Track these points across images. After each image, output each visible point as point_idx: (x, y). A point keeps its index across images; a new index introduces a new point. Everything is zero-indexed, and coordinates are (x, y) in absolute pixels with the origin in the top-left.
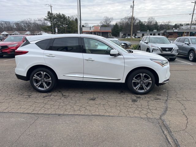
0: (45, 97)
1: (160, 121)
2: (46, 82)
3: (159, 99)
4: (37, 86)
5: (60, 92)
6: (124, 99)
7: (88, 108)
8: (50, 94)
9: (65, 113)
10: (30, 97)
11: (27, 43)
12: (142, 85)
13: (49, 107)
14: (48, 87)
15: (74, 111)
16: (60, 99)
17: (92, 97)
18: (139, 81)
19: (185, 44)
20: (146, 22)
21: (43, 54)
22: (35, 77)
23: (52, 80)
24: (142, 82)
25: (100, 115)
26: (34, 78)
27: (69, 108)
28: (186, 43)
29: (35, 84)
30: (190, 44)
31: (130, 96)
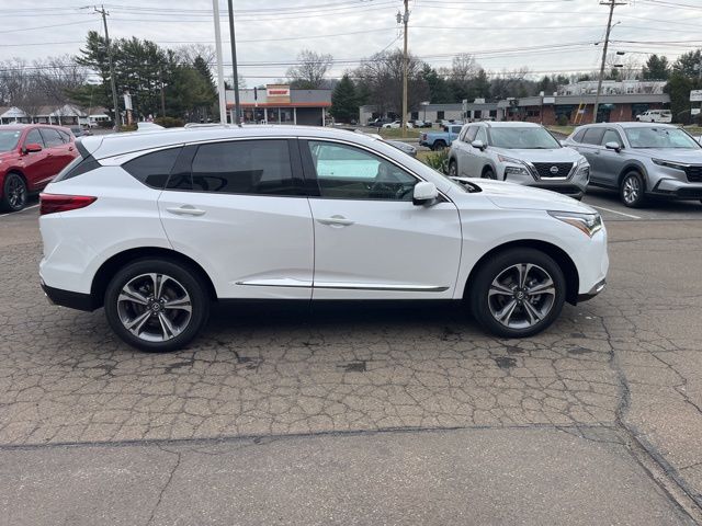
0: (173, 370)
1: (621, 432)
2: (169, 313)
3: (583, 351)
4: (134, 327)
5: (222, 344)
6: (466, 357)
7: (351, 400)
8: (187, 355)
9: (277, 429)
10: (114, 372)
11: (89, 163)
12: (521, 307)
13: (206, 411)
14: (179, 331)
15: (307, 417)
16: (235, 372)
17: (349, 358)
18: (510, 292)
19: (608, 147)
20: (446, 70)
21: (158, 206)
22: (124, 293)
23: (192, 302)
24: (521, 294)
25: (407, 429)
26: (122, 297)
27: (284, 406)
28: (609, 144)
29: (127, 323)
30: (623, 147)
31: (484, 345)
